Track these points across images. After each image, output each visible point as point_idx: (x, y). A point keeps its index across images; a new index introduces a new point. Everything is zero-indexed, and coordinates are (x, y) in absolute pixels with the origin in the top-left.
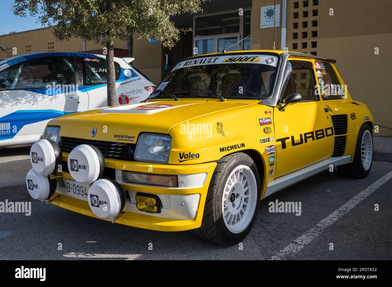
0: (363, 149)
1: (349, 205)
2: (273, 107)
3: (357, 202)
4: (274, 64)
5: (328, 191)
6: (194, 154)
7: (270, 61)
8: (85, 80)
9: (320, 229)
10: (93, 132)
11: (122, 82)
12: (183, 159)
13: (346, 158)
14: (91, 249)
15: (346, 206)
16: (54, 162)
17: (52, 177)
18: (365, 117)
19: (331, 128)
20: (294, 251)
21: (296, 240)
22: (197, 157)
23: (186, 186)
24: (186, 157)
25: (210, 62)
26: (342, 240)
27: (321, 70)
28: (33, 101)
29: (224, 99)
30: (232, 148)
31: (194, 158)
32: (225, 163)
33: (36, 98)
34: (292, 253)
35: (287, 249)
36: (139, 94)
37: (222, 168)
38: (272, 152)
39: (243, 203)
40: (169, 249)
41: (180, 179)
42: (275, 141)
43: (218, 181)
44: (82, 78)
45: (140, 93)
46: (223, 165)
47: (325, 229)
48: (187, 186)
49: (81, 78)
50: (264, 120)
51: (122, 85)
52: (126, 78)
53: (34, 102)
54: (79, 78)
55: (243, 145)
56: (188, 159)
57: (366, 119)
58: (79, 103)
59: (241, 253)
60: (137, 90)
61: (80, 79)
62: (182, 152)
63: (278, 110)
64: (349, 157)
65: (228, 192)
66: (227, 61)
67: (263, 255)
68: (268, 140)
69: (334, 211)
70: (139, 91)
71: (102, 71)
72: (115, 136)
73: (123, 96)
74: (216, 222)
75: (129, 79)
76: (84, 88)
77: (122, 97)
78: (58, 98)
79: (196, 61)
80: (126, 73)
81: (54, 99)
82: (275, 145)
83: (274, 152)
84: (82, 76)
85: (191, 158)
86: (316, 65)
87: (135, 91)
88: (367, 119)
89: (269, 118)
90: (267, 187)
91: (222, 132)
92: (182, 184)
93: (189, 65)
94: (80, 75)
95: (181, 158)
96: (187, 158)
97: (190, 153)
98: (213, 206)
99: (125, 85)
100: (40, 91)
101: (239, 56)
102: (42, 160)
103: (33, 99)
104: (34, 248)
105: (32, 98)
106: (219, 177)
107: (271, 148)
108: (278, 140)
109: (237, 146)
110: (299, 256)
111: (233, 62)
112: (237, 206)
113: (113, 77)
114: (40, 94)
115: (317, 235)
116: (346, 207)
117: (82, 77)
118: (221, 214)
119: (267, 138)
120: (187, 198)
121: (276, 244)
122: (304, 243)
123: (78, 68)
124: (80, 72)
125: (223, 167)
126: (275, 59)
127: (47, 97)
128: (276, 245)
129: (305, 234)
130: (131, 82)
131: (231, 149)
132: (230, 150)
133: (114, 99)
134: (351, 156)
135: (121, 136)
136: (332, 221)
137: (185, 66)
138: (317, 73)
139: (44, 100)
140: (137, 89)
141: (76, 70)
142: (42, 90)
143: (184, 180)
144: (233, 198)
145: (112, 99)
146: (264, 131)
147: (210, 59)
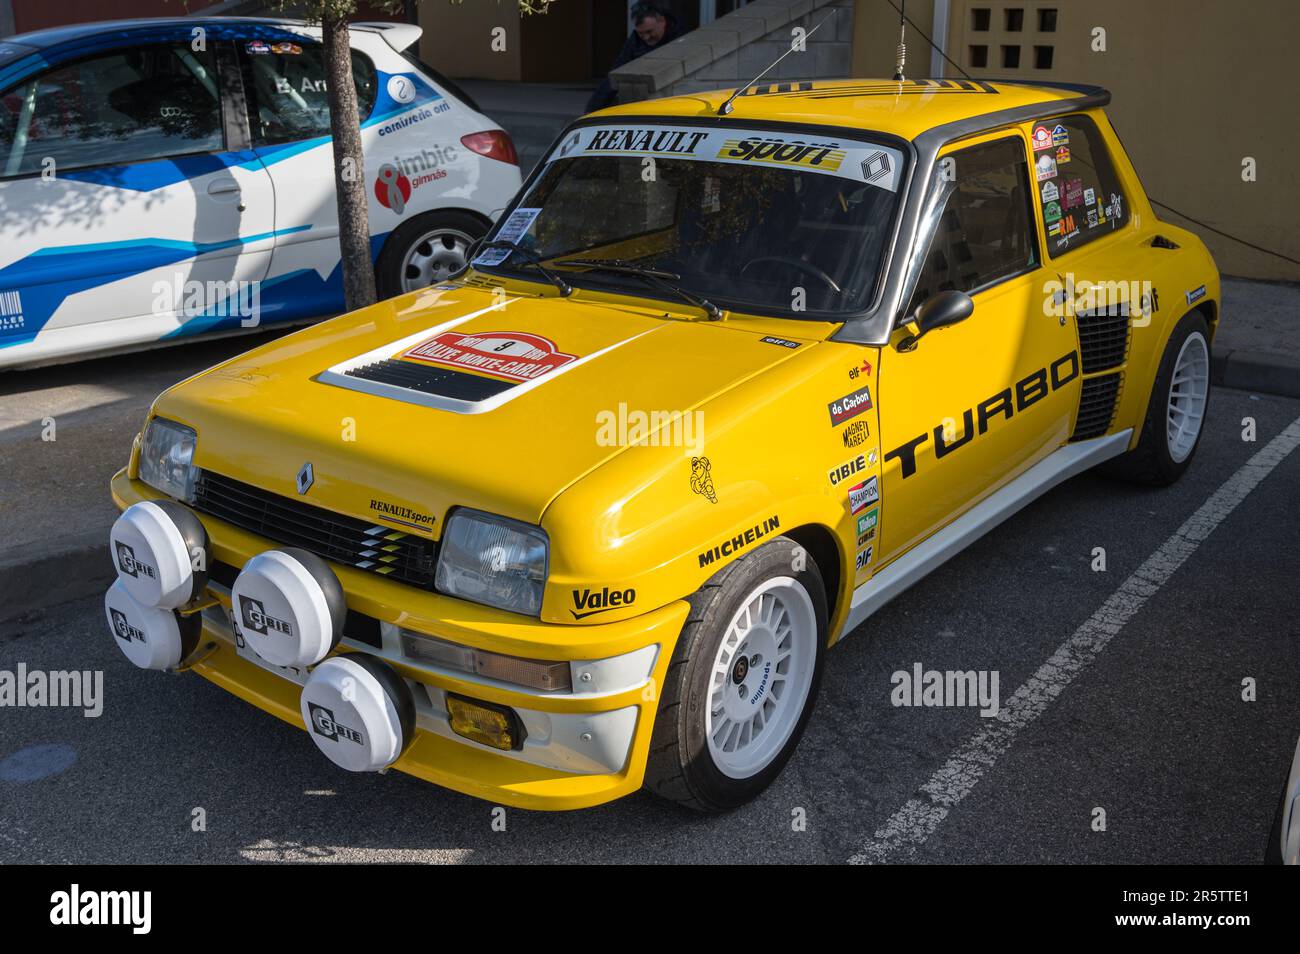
0: (1176, 388)
1: (1106, 620)
2: (879, 347)
3: (1132, 607)
4: (888, 182)
5: (1050, 549)
6: (619, 594)
7: (876, 166)
8: (255, 125)
9: (1004, 733)
10: (304, 478)
11: (381, 125)
12: (586, 609)
13: (1115, 440)
14: (322, 824)
15: (1096, 624)
16: (188, 579)
17: (187, 613)
18: (1191, 294)
19: (1072, 356)
20: (918, 831)
21: (927, 782)
22: (629, 599)
23: (594, 690)
24: (594, 603)
25: (678, 148)
26: (1065, 785)
27: (1052, 153)
28: (88, 213)
29: (720, 314)
30: (738, 543)
31: (619, 603)
32: (715, 590)
33: (95, 203)
34: (910, 843)
35: (897, 823)
36: (443, 163)
37: (707, 609)
38: (868, 499)
39: (773, 676)
40: (552, 826)
41: (577, 672)
42: (879, 462)
43: (693, 650)
44: (247, 119)
45: (446, 161)
46: (710, 599)
47: (1019, 732)
48: (598, 689)
49: (240, 119)
50: (847, 404)
51: (383, 135)
52: (396, 107)
53: (92, 218)
54: (234, 120)
55: (774, 523)
56: (602, 608)
57: (1193, 300)
58: (241, 209)
59: (762, 841)
60: (434, 150)
61: (240, 125)
62: (581, 586)
63: (894, 351)
64: (1126, 435)
65: (726, 663)
66: (733, 153)
67: (825, 851)
68: (859, 464)
69: (1056, 648)
70: (443, 154)
71: (311, 87)
72: (373, 505)
73: (388, 174)
74: (689, 766)
75: (405, 111)
76: (254, 155)
77: (385, 180)
78: (170, 196)
79: (631, 133)
80: (395, 89)
81: (156, 204)
82: (878, 474)
83: (875, 496)
84: (246, 112)
85: (609, 606)
86: (1036, 138)
87: (430, 153)
88: (1199, 297)
89: (865, 390)
90: (850, 610)
91: (709, 489)
92: (583, 684)
93: (606, 147)
94: (238, 109)
95: (580, 606)
96: (598, 605)
97: (606, 590)
98: (679, 726)
99: (393, 133)
100: (107, 177)
101: (775, 136)
102: (151, 572)
103: (86, 206)
104: (153, 822)
105: (82, 203)
106: (697, 639)
107: (867, 487)
108: (888, 457)
109: (754, 532)
110: (928, 853)
111: (753, 162)
112: (752, 693)
113: (352, 123)
114: (109, 188)
115: (992, 763)
116: (1094, 629)
117: (244, 115)
118: (702, 742)
119: (854, 459)
120: (600, 722)
121: (866, 802)
122: (950, 796)
123: (230, 84)
124: (237, 97)
125: (709, 605)
126: (894, 159)
127: (134, 198)
128: (867, 808)
129: (956, 758)
130: (414, 123)
131: (736, 548)
132: (730, 552)
133: (358, 201)
134: (1131, 429)
135: (393, 507)
136: (1043, 698)
137: (594, 153)
138: (1037, 166)
139: (124, 209)
140: (436, 146)
141: (222, 91)
142: (111, 174)
143: (589, 675)
144: (740, 671)
145: (352, 203)
146: (846, 439)
147: (677, 135)
